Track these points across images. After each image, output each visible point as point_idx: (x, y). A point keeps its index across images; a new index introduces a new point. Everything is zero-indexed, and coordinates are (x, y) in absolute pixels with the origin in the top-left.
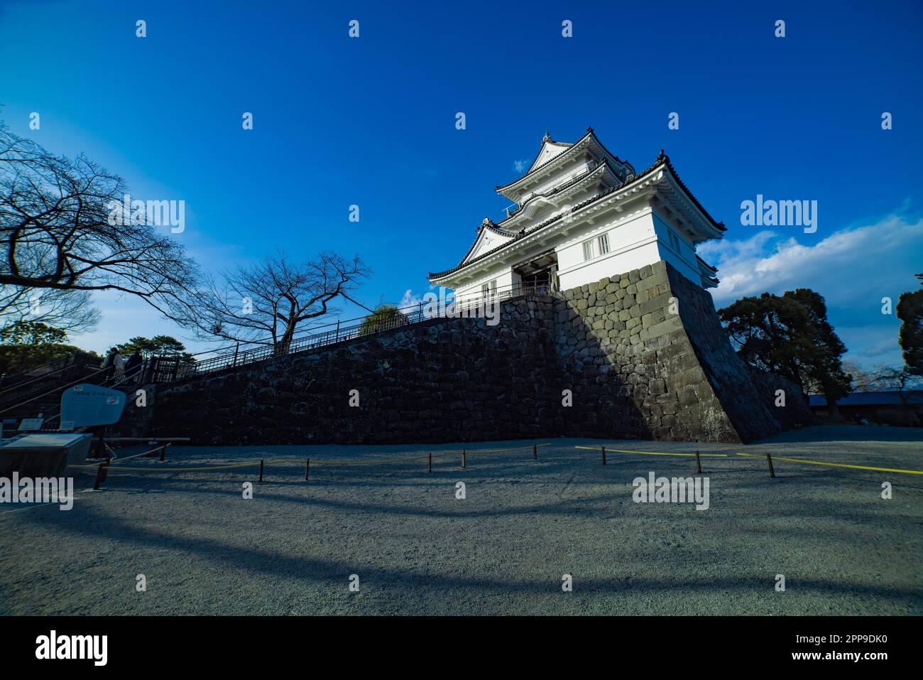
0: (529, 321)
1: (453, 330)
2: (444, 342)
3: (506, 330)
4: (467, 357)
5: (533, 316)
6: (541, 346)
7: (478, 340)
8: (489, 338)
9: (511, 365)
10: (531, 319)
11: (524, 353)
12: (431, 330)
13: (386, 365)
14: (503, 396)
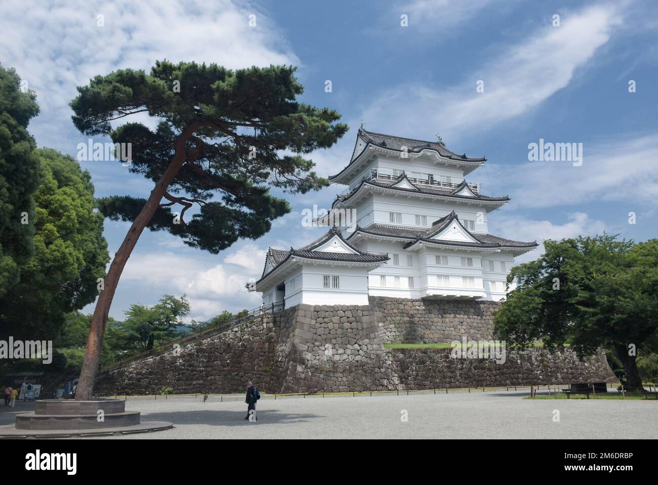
0: (263, 330)
1: (215, 341)
2: (210, 347)
3: (246, 337)
4: (221, 354)
5: (265, 327)
6: (267, 344)
7: (229, 345)
8: (236, 342)
9: (245, 356)
10: (264, 328)
11: (255, 349)
12: (204, 342)
13: (181, 361)
14: (235, 373)
